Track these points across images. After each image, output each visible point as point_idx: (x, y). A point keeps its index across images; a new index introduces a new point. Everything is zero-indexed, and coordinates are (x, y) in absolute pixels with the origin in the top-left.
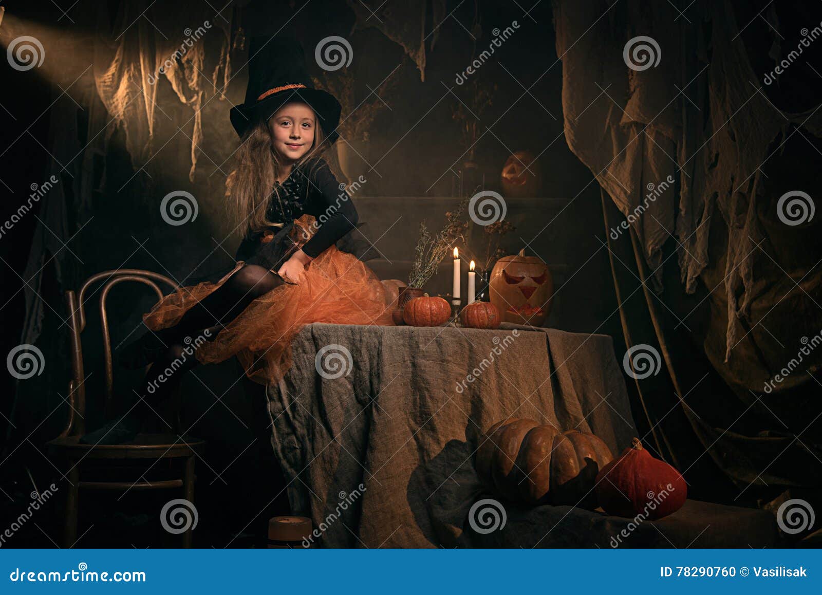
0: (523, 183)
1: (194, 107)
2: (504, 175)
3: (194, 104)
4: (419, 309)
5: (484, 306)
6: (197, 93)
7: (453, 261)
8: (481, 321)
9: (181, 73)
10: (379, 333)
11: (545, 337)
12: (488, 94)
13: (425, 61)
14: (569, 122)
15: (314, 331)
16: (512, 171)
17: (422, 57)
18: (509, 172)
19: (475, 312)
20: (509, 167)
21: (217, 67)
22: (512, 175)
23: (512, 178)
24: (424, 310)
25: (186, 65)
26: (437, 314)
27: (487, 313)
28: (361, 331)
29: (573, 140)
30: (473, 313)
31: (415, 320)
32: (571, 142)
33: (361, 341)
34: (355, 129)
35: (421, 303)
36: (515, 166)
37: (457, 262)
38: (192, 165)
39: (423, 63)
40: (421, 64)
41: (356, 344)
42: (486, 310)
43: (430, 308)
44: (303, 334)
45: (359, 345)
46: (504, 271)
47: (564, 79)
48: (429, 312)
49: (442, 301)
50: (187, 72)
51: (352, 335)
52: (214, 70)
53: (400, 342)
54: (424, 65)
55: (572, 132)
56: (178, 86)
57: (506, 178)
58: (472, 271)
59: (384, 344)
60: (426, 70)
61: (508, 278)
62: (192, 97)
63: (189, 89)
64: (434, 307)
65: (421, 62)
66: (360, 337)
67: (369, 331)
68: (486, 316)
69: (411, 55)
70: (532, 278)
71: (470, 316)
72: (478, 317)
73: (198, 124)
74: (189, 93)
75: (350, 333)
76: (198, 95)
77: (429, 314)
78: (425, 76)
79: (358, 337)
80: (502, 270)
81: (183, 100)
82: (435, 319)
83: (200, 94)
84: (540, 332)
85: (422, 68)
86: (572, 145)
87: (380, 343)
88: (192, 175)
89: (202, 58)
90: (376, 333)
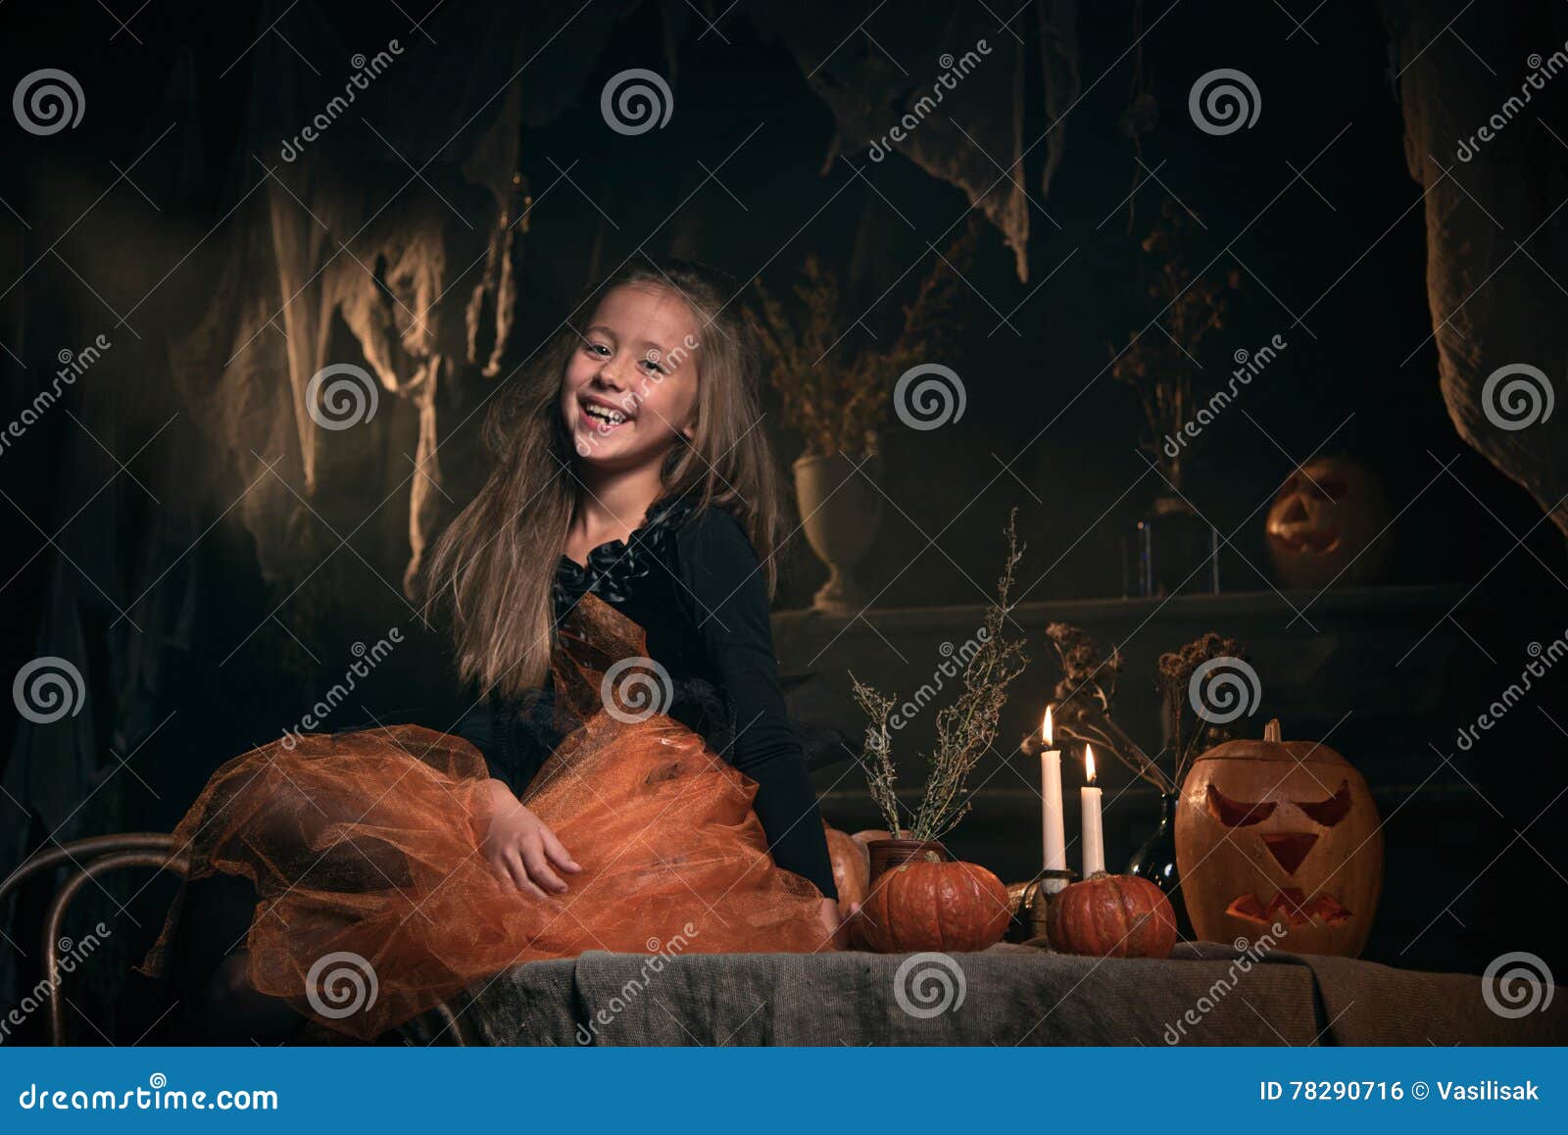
0: (1332, 547)
1: (417, 400)
2: (1275, 528)
3: (418, 391)
4: (902, 900)
5: (1117, 886)
6: (426, 361)
7: (1040, 757)
8: (1105, 935)
9: (385, 314)
10: (767, 975)
11: (1308, 980)
12: (1209, 300)
13: (1026, 225)
14: (1454, 357)
15: (579, 976)
16: (1296, 515)
17: (1020, 215)
18: (1286, 520)
19: (1087, 907)
20: (1286, 504)
21: (479, 291)
22: (1296, 527)
23: (1295, 535)
24: (916, 904)
25: (396, 293)
26: (958, 915)
27: (1125, 910)
28: (714, 971)
29: (1467, 409)
30: (1079, 911)
31: (894, 935)
32: (1462, 415)
33: (713, 1004)
34: (840, 427)
35: (908, 879)
36: (1305, 499)
37: (1052, 761)
38: (410, 554)
39: (1020, 229)
40: (1016, 233)
41: (701, 1015)
42: (1122, 898)
43: (938, 897)
44: (554, 989)
45: (708, 1019)
46: (1211, 788)
47: (1431, 235)
48: (932, 909)
49: (978, 874)
50: (401, 307)
51: (689, 986)
52: (469, 298)
53: (832, 1004)
54: (1025, 235)
55: (1464, 385)
56: (378, 346)
57: (1279, 537)
58: (1090, 785)
59: (780, 1010)
60: (1030, 247)
61: (1226, 809)
62: (411, 375)
63: (408, 355)
64: (948, 893)
65: (1014, 226)
66: (713, 993)
67: (739, 972)
68: (1121, 917)
69: (990, 211)
70: (1301, 805)
71: (1070, 922)
72: (1096, 922)
73: (428, 443)
74: (404, 363)
75: (681, 982)
76: (428, 369)
77: (934, 914)
78: (1030, 264)
79: (704, 992)
80: (1206, 783)
81: (390, 382)
82: (953, 929)
83: (435, 363)
84: (1292, 967)
85: (1020, 242)
86: (1467, 423)
87: (769, 1010)
88: (411, 582)
89: (439, 269)
90: (757, 977)
